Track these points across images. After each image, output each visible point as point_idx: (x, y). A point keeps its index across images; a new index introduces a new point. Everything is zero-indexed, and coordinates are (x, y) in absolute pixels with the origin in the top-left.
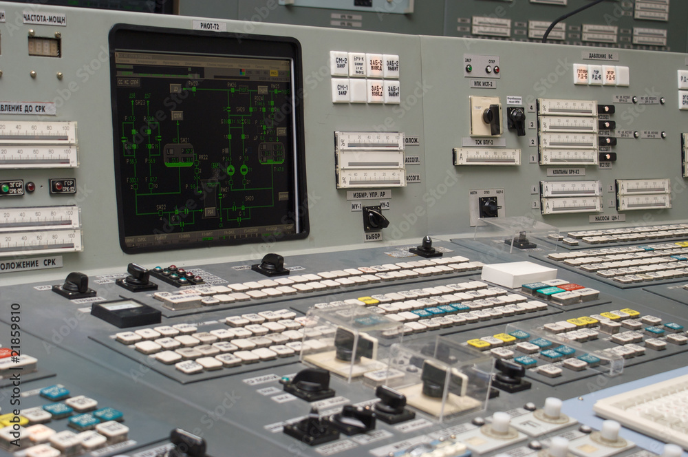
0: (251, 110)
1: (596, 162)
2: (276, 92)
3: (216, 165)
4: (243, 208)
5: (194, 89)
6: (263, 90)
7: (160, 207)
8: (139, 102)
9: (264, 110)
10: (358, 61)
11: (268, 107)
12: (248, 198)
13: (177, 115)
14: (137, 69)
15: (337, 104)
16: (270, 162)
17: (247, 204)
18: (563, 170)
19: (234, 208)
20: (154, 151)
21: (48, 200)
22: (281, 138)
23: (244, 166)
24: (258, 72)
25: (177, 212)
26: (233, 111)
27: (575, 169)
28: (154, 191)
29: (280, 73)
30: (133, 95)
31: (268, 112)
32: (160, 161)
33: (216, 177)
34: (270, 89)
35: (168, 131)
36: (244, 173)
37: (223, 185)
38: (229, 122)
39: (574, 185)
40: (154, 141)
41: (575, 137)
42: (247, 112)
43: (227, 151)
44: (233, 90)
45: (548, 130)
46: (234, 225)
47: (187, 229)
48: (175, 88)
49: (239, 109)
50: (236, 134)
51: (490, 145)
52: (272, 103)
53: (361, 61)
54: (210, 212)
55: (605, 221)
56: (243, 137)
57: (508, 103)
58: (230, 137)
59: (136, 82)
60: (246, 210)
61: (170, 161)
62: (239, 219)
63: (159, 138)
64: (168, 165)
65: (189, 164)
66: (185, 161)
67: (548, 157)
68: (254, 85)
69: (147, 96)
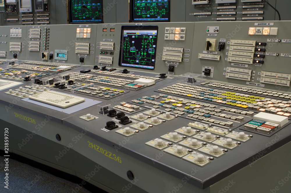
0: (148, 41)
1: (251, 63)
2: (154, 37)
3: (139, 52)
4: (144, 62)
5: (137, 37)
6: (151, 37)
7: (129, 59)
8: (127, 39)
9: (151, 41)
10: (172, 30)
11: (152, 41)
12: (145, 60)
13: (133, 42)
14: (127, 33)
15: (165, 40)
16: (151, 53)
17: (145, 61)
18: (237, 65)
19: (142, 61)
20: (129, 48)
21: (110, 55)
22: (154, 48)
23: (145, 53)
24: (150, 33)
25: (131, 60)
26: (144, 41)
27: (243, 65)
28: (128, 56)
29: (155, 33)
30: (126, 38)
31: (152, 42)
32: (129, 50)
33: (139, 54)
34: (152, 37)
35: (131, 45)
36: (145, 54)
37: (141, 56)
38: (143, 44)
39: (235, 69)
40: (129, 47)
41: (243, 53)
42: (147, 42)
43: (142, 49)
44: (144, 37)
45: (232, 50)
46: (142, 65)
47: (133, 64)
48: (133, 37)
49: (145, 41)
50: (144, 46)
51: (212, 53)
52: (153, 40)
53: (173, 30)
54: (137, 61)
55: (253, 85)
56: (146, 47)
57: (220, 41)
58: (143, 47)
59: (127, 36)
60: (145, 62)
61: (131, 50)
62: (143, 64)
63: (130, 46)
64: (131, 51)
65: (134, 52)
66: (134, 51)
67: (230, 59)
68: (149, 36)
69: (128, 38)
